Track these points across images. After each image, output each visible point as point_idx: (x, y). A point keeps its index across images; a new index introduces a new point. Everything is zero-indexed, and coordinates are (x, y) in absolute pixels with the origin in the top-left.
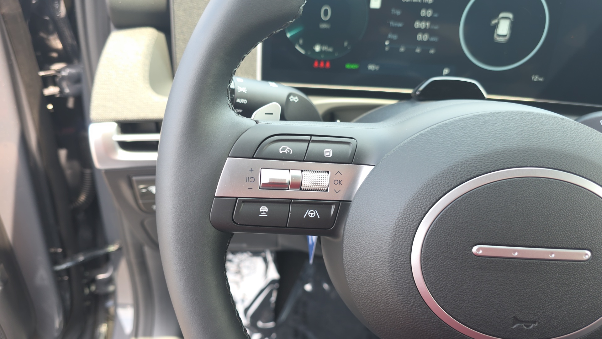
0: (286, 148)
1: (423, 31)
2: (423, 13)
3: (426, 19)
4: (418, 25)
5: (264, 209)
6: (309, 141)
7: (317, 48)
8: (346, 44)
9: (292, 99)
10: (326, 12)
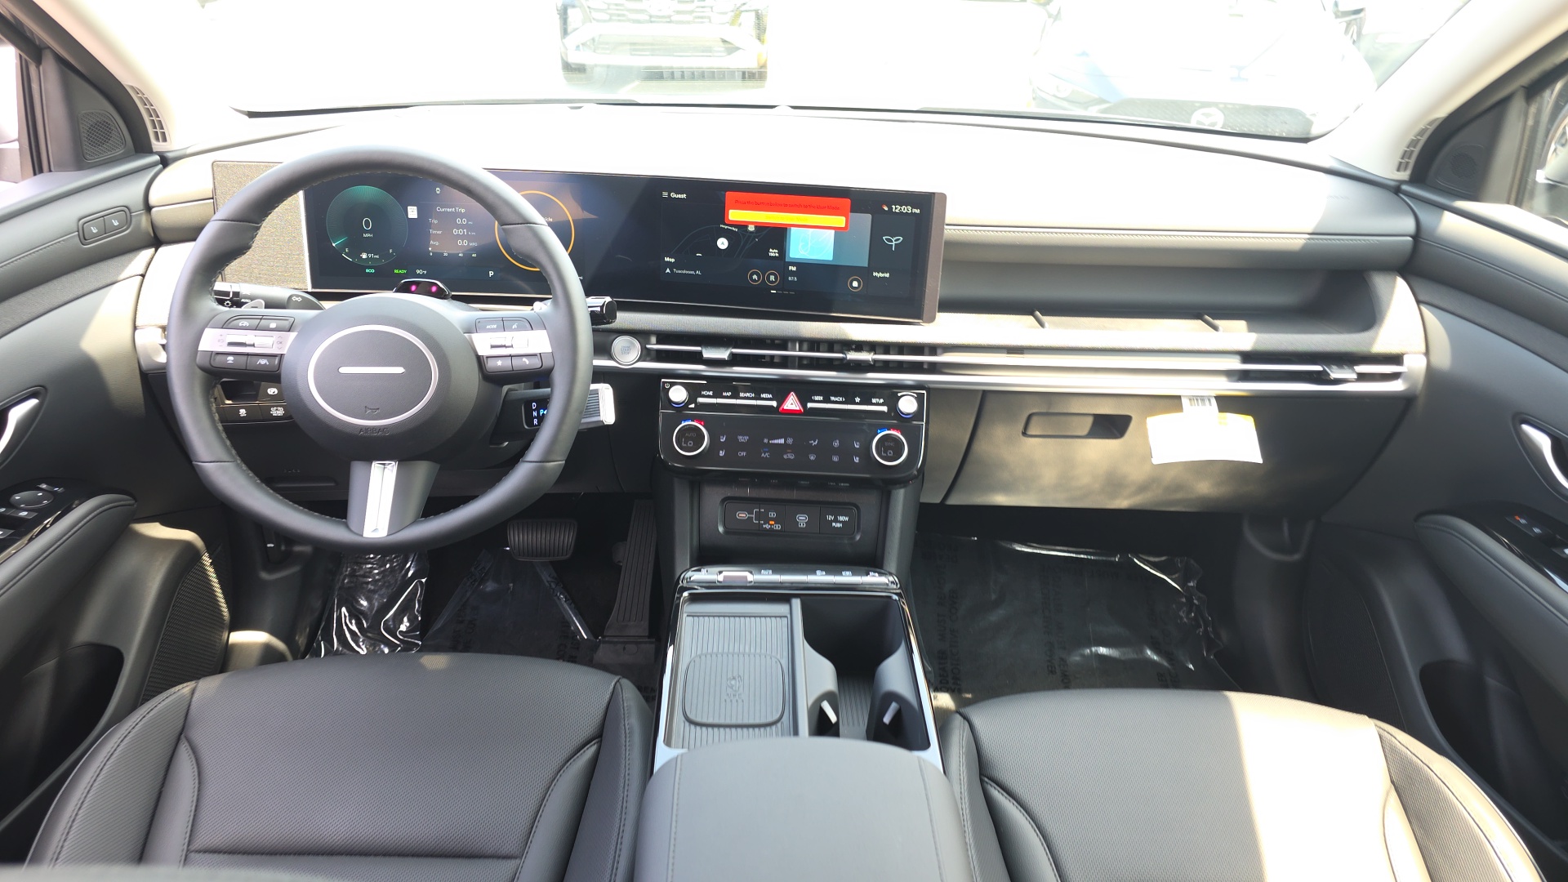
0: (245, 323)
1: (462, 237)
2: (459, 221)
3: (462, 226)
4: (455, 232)
5: (230, 358)
6: (261, 319)
7: (364, 256)
8: (391, 251)
9: (294, 299)
10: (367, 222)
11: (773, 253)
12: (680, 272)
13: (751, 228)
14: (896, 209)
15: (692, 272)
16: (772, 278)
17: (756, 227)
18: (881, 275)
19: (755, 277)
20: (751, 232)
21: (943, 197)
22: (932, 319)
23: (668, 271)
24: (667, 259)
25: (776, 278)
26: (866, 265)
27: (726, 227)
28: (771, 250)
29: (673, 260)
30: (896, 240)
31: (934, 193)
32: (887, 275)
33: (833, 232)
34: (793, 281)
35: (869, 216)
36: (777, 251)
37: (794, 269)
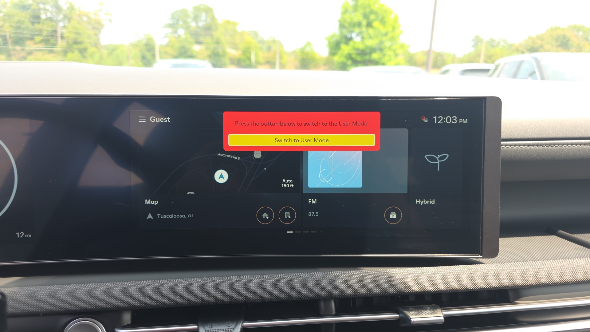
11: (287, 184)
12: (165, 217)
13: (258, 155)
14: (439, 120)
15: (183, 216)
16: (287, 215)
17: (263, 153)
18: (425, 202)
19: (265, 215)
20: (258, 160)
21: (496, 102)
22: (493, 253)
23: (150, 216)
24: (148, 202)
25: (292, 215)
26: (406, 192)
27: (225, 156)
28: (284, 181)
29: (155, 203)
30: (440, 159)
31: (484, 99)
32: (433, 202)
33: (360, 153)
34: (314, 217)
35: (404, 132)
36: (291, 181)
37: (314, 201)
